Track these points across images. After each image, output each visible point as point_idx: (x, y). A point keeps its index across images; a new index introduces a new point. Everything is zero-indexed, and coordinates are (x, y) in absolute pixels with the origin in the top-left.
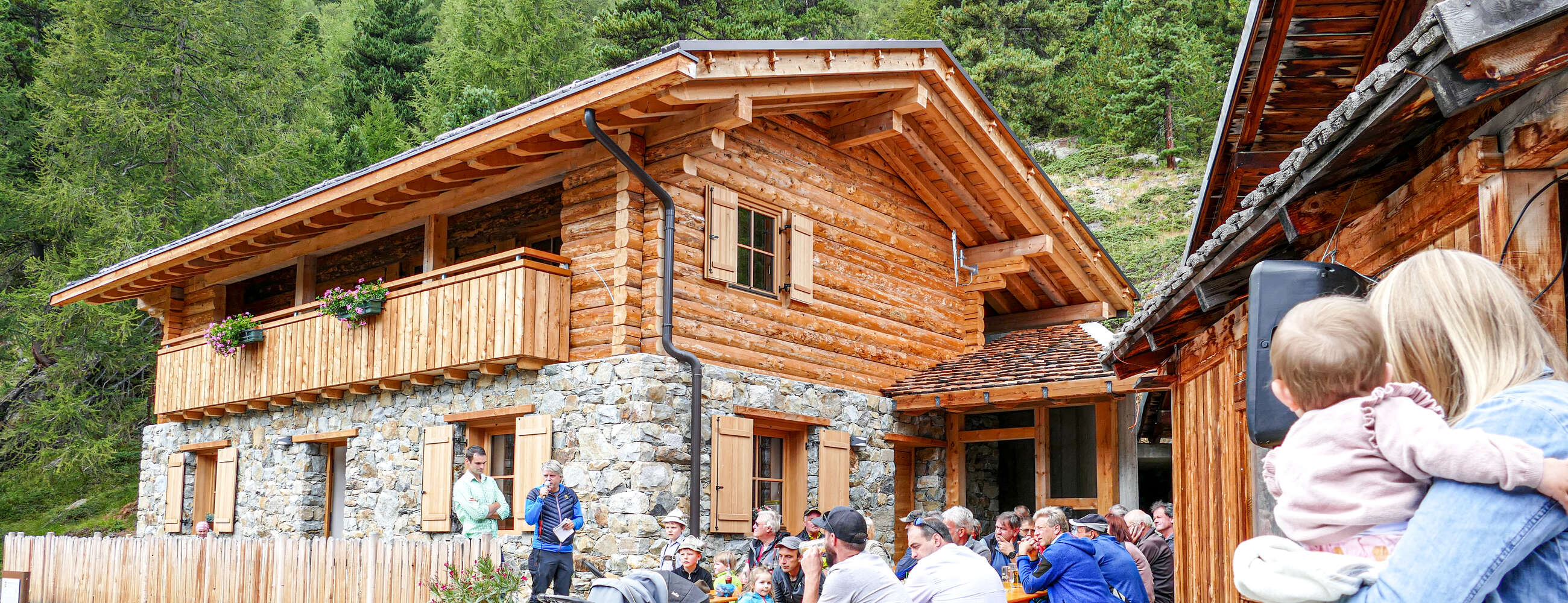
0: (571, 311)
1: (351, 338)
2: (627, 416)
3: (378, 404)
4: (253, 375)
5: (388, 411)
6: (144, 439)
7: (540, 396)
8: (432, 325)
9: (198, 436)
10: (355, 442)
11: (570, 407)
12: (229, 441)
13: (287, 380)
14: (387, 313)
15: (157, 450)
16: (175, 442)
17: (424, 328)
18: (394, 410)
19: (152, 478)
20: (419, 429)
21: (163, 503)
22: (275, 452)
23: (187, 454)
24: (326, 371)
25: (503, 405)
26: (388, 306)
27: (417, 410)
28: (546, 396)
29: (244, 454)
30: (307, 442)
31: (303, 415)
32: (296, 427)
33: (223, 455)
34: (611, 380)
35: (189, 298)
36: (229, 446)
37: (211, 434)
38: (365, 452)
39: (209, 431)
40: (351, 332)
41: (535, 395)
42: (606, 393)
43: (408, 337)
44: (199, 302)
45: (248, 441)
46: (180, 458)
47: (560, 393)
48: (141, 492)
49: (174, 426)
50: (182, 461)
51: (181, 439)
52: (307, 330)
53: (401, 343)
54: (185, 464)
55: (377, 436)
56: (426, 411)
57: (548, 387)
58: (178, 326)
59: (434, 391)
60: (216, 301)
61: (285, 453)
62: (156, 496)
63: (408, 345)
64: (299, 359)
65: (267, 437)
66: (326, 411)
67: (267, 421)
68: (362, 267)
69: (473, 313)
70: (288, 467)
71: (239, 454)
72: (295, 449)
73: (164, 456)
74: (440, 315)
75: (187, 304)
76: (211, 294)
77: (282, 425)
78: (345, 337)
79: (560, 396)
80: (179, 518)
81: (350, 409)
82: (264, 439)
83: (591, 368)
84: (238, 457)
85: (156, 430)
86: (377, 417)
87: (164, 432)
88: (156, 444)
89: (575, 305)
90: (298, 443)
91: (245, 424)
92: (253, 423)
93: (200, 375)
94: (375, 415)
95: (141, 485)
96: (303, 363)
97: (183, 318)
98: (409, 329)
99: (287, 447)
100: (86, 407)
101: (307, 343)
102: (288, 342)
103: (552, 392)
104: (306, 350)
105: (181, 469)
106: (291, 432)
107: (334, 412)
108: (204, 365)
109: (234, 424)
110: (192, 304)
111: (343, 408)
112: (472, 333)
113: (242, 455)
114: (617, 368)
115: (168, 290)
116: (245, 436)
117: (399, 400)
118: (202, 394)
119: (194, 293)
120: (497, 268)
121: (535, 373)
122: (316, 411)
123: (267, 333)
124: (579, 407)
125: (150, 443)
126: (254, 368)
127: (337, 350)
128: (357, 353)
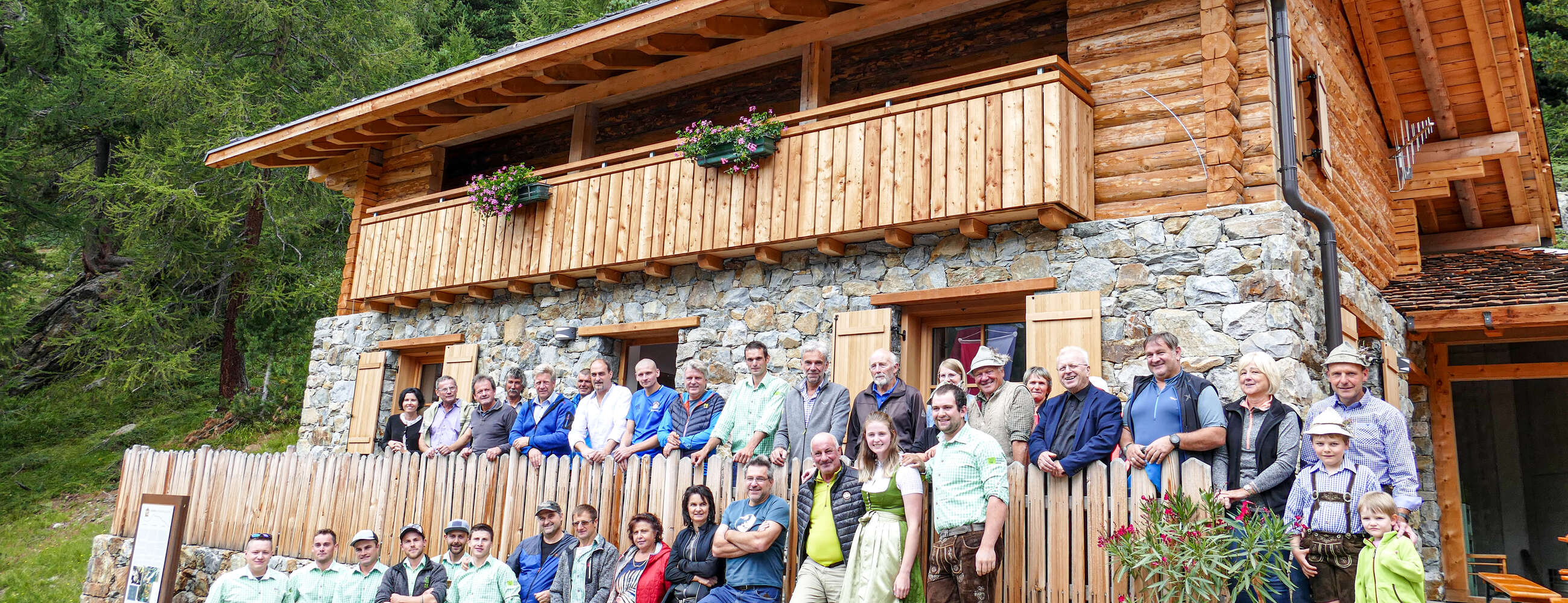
0: (1096, 154)
1: (711, 191)
2: (1259, 290)
3: (736, 283)
4: (526, 246)
5: (756, 293)
6: (316, 334)
7: (1066, 266)
8: (871, 170)
9: (409, 330)
10: (693, 335)
11: (1130, 281)
12: (463, 336)
13: (588, 249)
14: (782, 157)
15: (338, 348)
16: (368, 337)
17: (855, 172)
18: (766, 291)
19: (328, 383)
20: (818, 316)
21: (342, 416)
22: (543, 349)
23: (388, 353)
24: (664, 237)
25: (989, 280)
26: (783, 145)
27: (815, 290)
28: (1079, 265)
29: (486, 351)
30: (602, 337)
31: (597, 300)
32: (582, 316)
33: (451, 353)
34: (1219, 240)
35: (392, 163)
36: (462, 342)
37: (432, 327)
38: (712, 348)
39: (428, 324)
40: (711, 184)
41: (1056, 264)
42: (1206, 260)
43: (824, 185)
44: (406, 168)
45: (496, 335)
46: (380, 357)
47: (1107, 262)
48: (307, 402)
49: (369, 316)
50: (382, 361)
51: (379, 333)
52: (627, 185)
53: (808, 195)
54: (386, 365)
55: (736, 326)
56: (832, 291)
57: (1082, 252)
58: (374, 196)
59: (848, 265)
60: (434, 165)
61: (561, 351)
62: (333, 406)
63: (824, 196)
64: (611, 224)
65: (529, 330)
66: (640, 294)
67: (533, 308)
68: (639, 129)
69: (956, 148)
70: (568, 369)
71: (479, 351)
72: (580, 345)
73: (351, 356)
74: (887, 155)
75: (385, 171)
76: (428, 156)
77: (557, 313)
78: (699, 192)
79: (1107, 266)
80: (372, 436)
81: (683, 293)
82: (524, 333)
83: (1172, 225)
84: (478, 357)
85: (338, 323)
86: (736, 300)
87: (351, 325)
88: (336, 340)
89: (1103, 145)
90: (586, 337)
91: (492, 313)
92: (504, 312)
93: (432, 248)
94: (732, 296)
95: (308, 393)
96: (620, 227)
97: (380, 187)
98: (825, 173)
99: (565, 343)
100: (163, 314)
101: (626, 200)
102: (592, 201)
103: (1090, 260)
104: (625, 211)
105: (380, 371)
106: (573, 323)
107: (654, 295)
108: (439, 236)
109: (471, 314)
110: (395, 170)
111: (672, 289)
112: (955, 177)
113: (483, 354)
114: (1227, 223)
115: (366, 152)
116: (491, 329)
117: (778, 278)
118: (435, 271)
119: (399, 157)
120: (1005, 85)
121: (1055, 233)
122: (621, 294)
123: (554, 191)
124: (1151, 280)
125: (326, 340)
126: (528, 236)
127: (684, 208)
128: (722, 212)
